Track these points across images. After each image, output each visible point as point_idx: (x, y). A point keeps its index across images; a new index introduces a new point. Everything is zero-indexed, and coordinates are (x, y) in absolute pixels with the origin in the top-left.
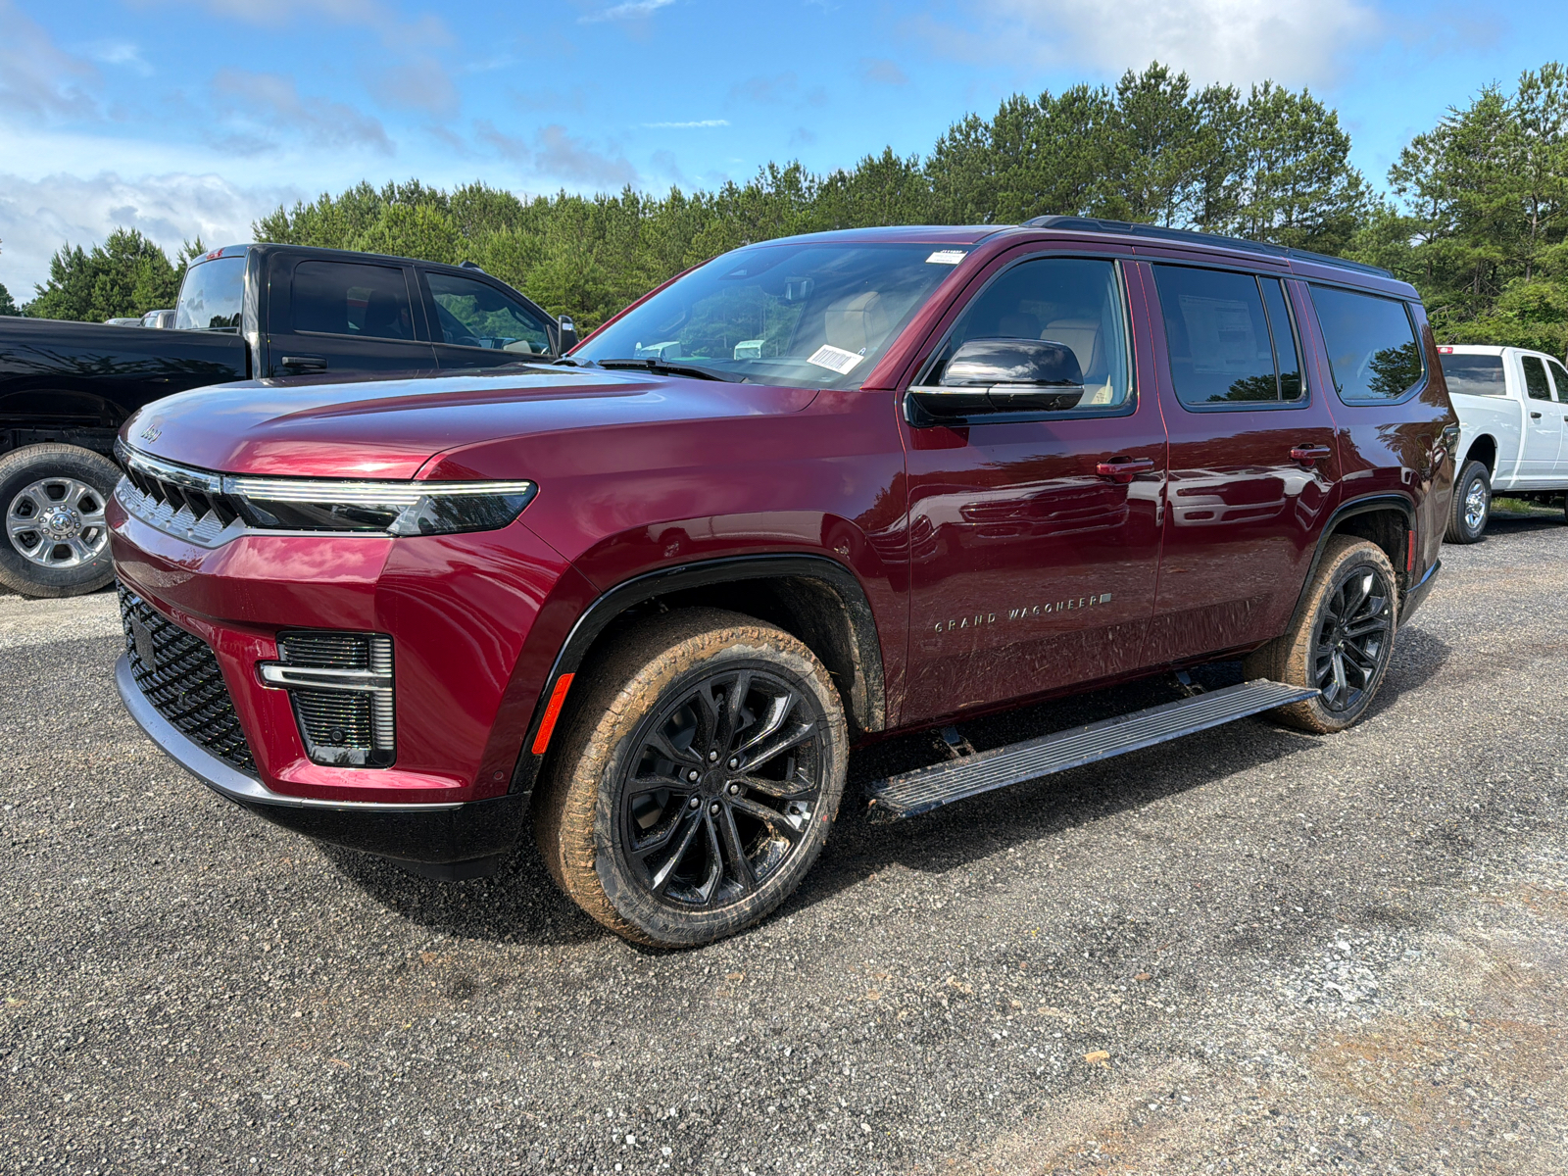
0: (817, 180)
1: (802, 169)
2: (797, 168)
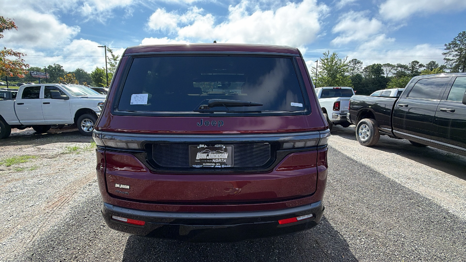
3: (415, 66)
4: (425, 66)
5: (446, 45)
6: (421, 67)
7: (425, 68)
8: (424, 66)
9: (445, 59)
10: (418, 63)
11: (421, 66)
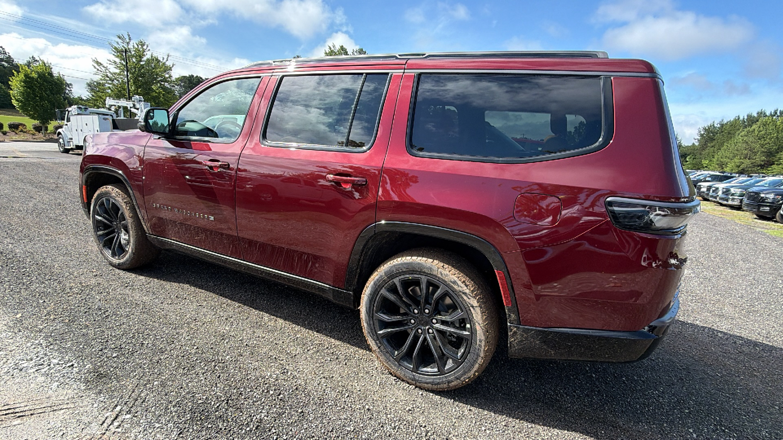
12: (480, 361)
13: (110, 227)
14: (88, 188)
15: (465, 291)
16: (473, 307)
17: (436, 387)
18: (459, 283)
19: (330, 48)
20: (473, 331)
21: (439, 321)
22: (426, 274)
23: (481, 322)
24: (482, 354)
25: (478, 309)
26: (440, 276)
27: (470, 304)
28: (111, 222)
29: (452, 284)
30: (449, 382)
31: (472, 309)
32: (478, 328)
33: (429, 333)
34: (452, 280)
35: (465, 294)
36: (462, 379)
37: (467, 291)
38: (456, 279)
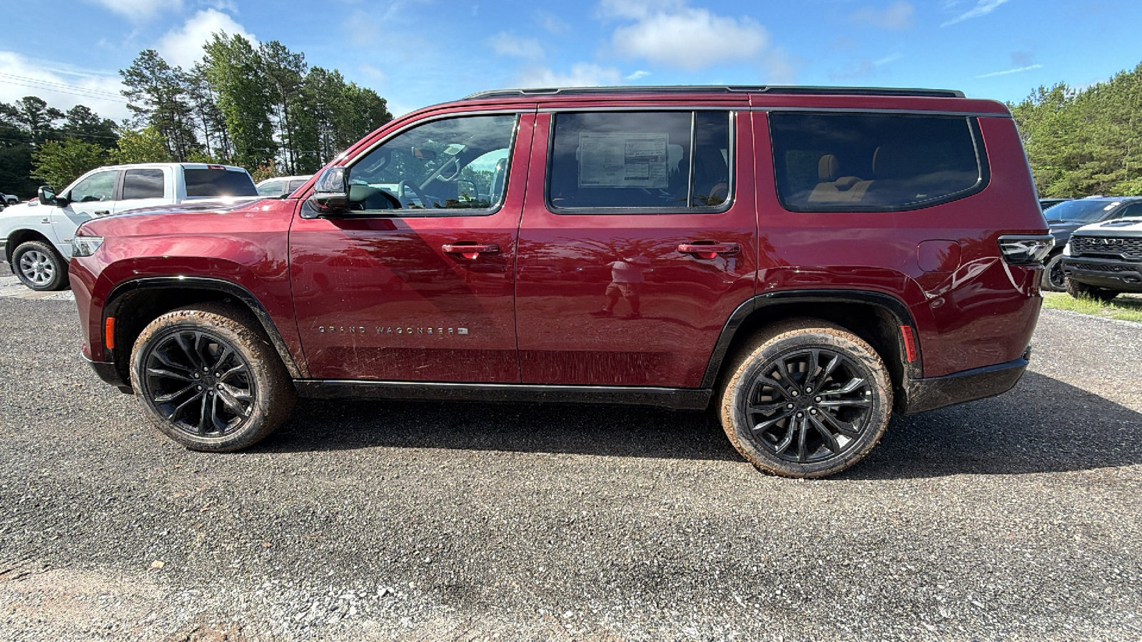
0: (1077, 92)
1: (1066, 87)
2: (1062, 87)
3: (38, 113)
4: (66, 114)
5: (122, 73)
6: (57, 118)
7: (66, 121)
8: (63, 116)
9: (129, 107)
10: (44, 104)
11: (54, 113)
12: (883, 427)
13: (185, 384)
14: (118, 322)
15: (867, 356)
16: (875, 371)
17: (830, 471)
18: (860, 348)
19: (217, 38)
20: (875, 397)
21: (824, 398)
22: (817, 346)
23: (884, 384)
24: (885, 420)
25: (881, 372)
26: (836, 345)
27: (872, 369)
28: (186, 374)
29: (852, 352)
30: (846, 461)
31: (874, 373)
32: (881, 392)
33: (812, 414)
34: (852, 346)
35: (866, 358)
36: (861, 453)
37: (868, 355)
38: (855, 344)
